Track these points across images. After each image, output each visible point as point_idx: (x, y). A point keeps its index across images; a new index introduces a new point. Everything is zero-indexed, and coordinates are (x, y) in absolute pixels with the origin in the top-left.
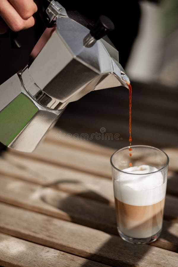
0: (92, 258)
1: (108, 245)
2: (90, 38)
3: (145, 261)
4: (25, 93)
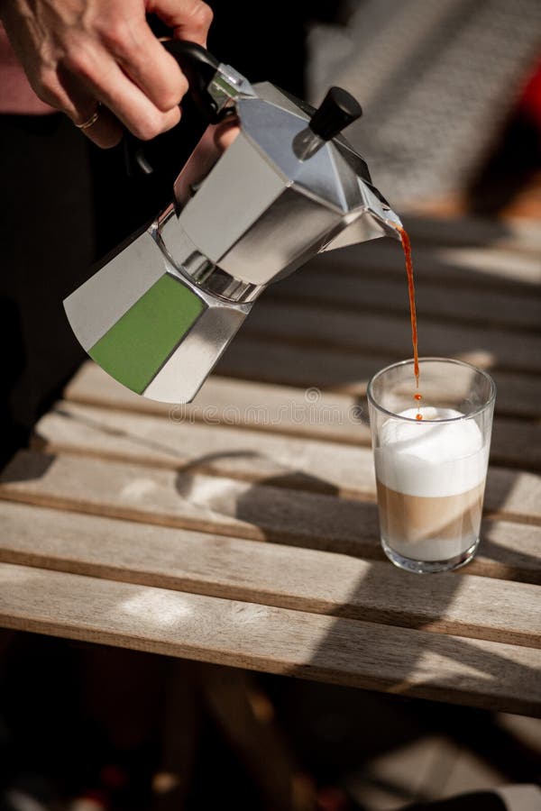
0: (339, 611)
2: (313, 138)
3: (460, 607)
4: (175, 273)
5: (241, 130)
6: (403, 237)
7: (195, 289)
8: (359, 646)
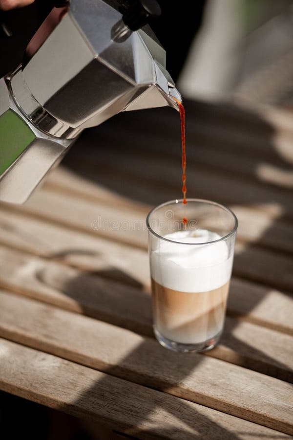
0: (111, 371)
1: (138, 353)
2: (123, 27)
3: (195, 379)
4: (15, 110)
5: (69, 14)
6: (180, 108)
7: (28, 123)
8: (113, 397)
